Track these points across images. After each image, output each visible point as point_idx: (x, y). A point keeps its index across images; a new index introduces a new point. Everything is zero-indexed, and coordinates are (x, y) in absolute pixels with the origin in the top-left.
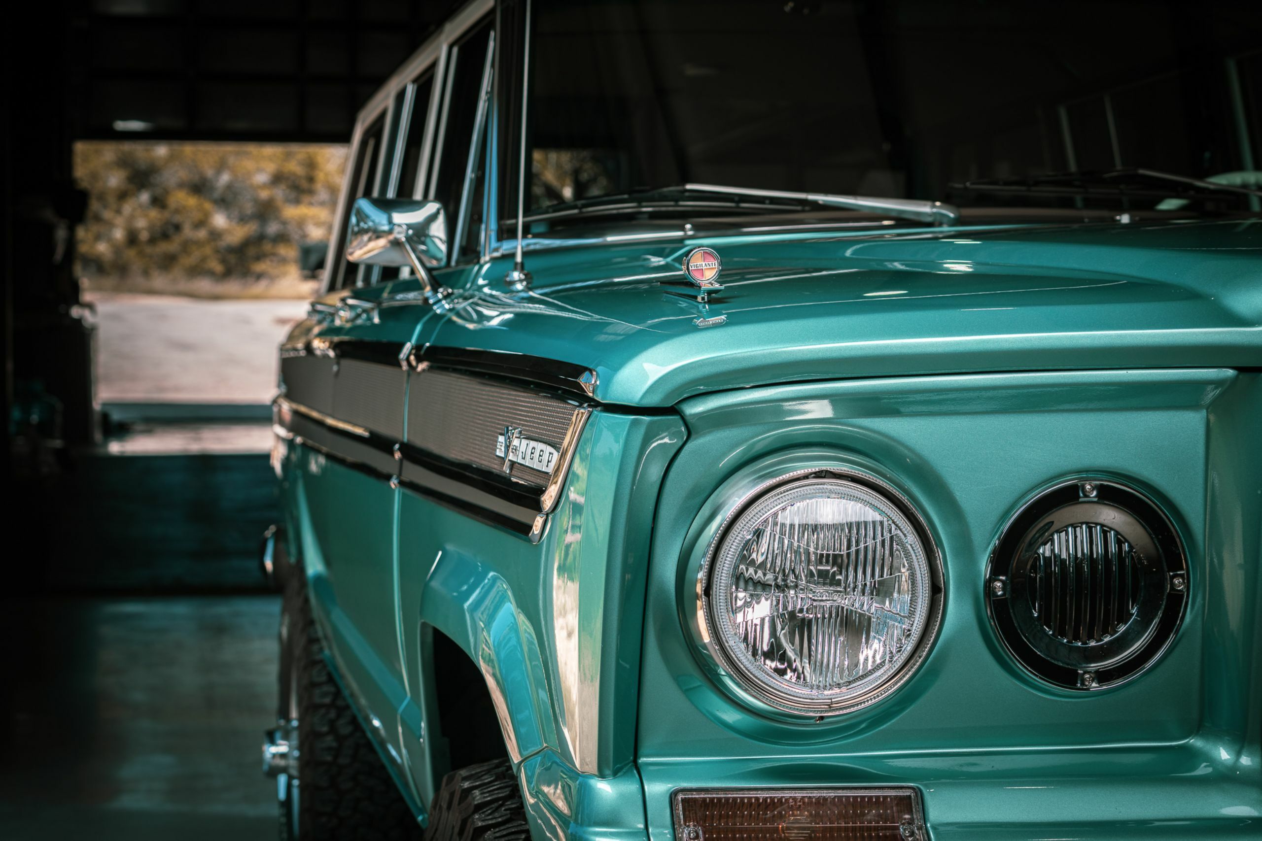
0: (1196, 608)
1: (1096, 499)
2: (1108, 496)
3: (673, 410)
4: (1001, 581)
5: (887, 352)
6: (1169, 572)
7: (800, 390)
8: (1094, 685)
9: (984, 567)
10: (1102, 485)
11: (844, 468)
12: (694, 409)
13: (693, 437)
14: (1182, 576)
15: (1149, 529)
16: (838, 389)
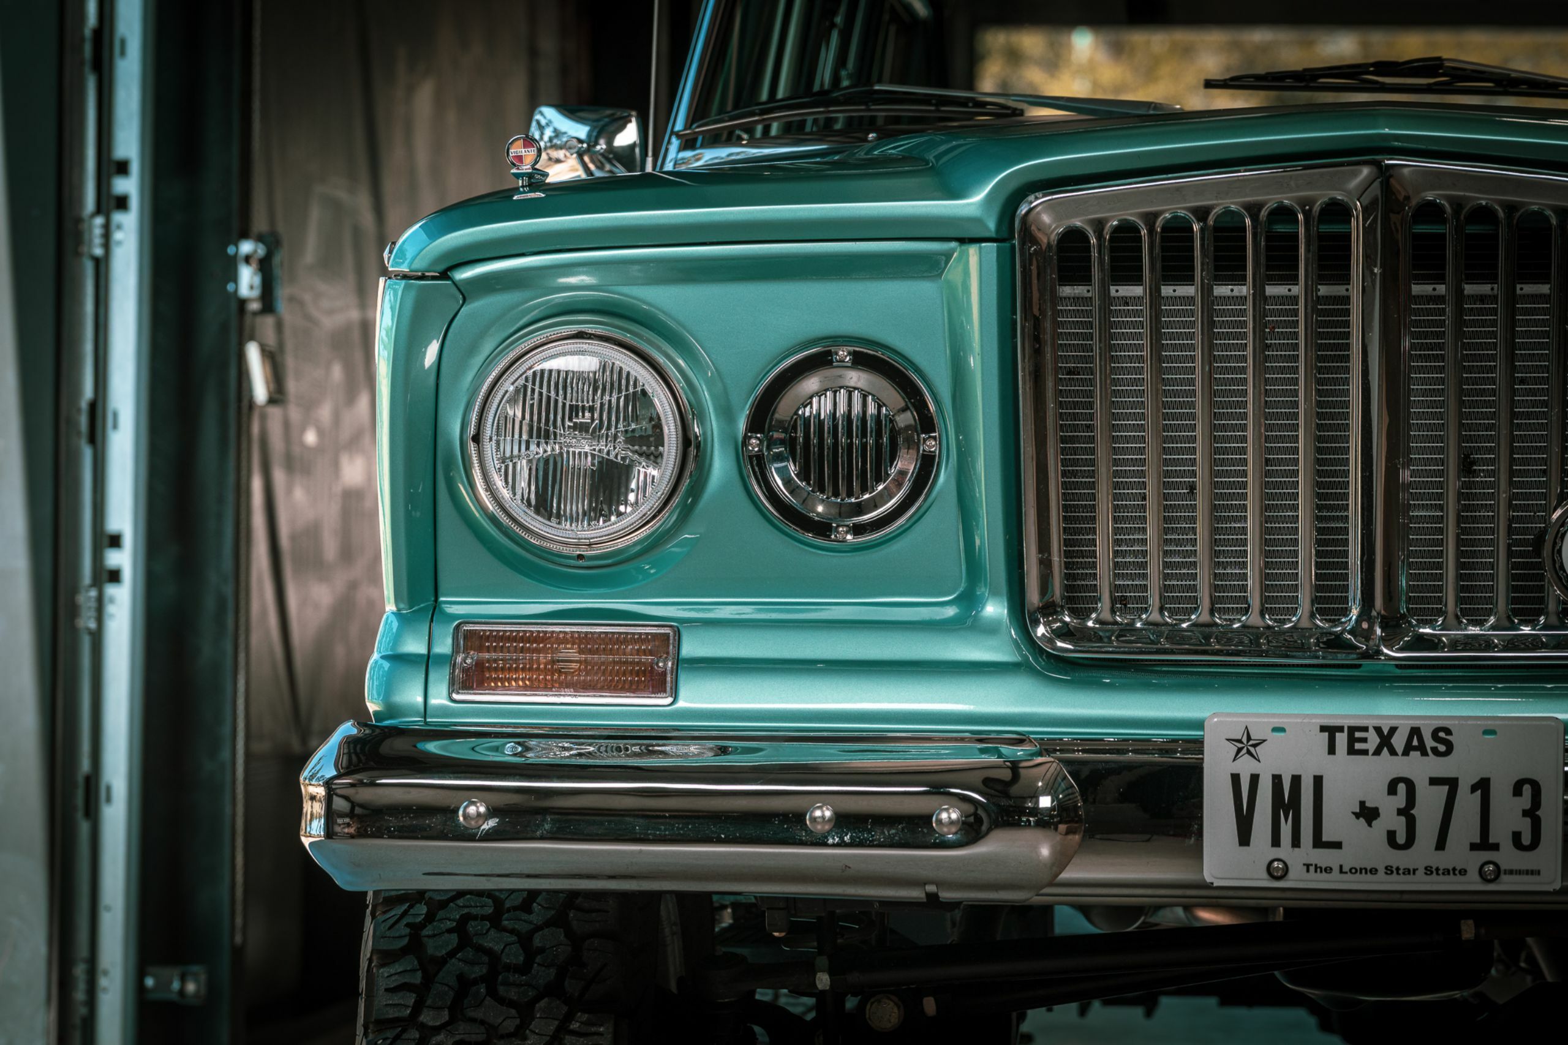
0: (949, 468)
1: (850, 365)
2: (861, 361)
3: (444, 275)
4: (757, 438)
5: (625, 223)
6: (922, 433)
7: (557, 259)
8: (849, 537)
9: (742, 425)
10: (854, 351)
11: (599, 330)
12: (464, 274)
13: (466, 303)
14: (934, 438)
15: (902, 394)
16: (593, 257)
